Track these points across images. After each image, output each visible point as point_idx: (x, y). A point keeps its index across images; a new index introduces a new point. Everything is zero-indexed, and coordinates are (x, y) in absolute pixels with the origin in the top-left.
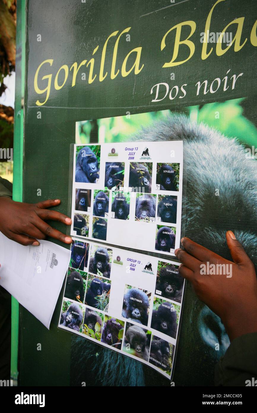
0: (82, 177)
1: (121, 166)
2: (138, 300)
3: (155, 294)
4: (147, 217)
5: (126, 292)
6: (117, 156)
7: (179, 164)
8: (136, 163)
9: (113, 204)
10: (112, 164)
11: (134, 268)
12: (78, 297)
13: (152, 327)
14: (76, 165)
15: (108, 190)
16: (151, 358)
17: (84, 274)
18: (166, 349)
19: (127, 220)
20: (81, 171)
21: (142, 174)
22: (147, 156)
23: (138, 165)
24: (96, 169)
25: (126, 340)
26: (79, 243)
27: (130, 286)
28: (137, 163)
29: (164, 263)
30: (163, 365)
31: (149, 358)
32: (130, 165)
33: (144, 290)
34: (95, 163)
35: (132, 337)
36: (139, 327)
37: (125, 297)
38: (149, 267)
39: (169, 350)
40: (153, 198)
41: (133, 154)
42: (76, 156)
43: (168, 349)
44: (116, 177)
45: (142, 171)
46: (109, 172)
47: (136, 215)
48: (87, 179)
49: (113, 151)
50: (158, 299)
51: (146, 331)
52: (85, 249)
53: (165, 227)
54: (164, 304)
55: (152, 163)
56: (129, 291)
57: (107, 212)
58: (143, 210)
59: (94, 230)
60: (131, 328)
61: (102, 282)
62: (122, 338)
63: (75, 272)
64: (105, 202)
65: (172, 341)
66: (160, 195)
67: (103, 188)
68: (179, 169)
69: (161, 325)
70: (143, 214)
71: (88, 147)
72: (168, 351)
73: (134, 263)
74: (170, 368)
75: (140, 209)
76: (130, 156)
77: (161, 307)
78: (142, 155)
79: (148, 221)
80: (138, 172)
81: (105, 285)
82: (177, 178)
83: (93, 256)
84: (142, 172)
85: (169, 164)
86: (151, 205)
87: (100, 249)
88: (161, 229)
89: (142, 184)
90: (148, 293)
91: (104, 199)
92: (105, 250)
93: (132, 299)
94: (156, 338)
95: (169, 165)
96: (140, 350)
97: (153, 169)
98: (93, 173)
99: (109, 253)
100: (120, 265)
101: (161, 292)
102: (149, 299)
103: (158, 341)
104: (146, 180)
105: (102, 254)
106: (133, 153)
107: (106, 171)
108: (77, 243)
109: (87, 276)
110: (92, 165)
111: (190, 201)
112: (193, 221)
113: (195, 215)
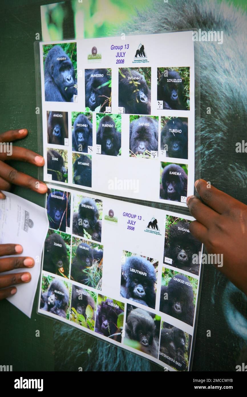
0: (55, 93)
1: (106, 73)
2: (141, 273)
3: (164, 263)
4: (147, 151)
5: (124, 261)
6: (100, 58)
7: (188, 68)
8: (127, 69)
9: (98, 134)
10: (93, 71)
11: (133, 226)
12: (61, 269)
13: (161, 310)
14: (45, 75)
15: (90, 111)
16: (162, 354)
17: (66, 237)
18: (180, 341)
19: (118, 155)
20: (52, 85)
21: (136, 85)
22: (143, 58)
23: (130, 72)
24: (72, 81)
25: (128, 328)
26: (57, 192)
27: (130, 253)
28: (129, 69)
29: (174, 218)
30: (177, 363)
31: (159, 353)
32: (119, 73)
33: (148, 258)
34: (71, 71)
35: (135, 324)
36: (143, 310)
37: (123, 269)
38: (154, 224)
39: (185, 342)
40: (154, 121)
41: (123, 55)
42: (44, 61)
43: (183, 340)
44: (100, 92)
45: (136, 80)
46: (90, 84)
47: (130, 149)
48: (61, 96)
49: (94, 51)
50: (168, 270)
51: (153, 316)
52: (65, 200)
53: (173, 165)
54: (176, 277)
55: (150, 68)
56: (128, 261)
57: (91, 145)
58: (140, 141)
59: (75, 172)
60: (133, 312)
61: (91, 247)
62: (122, 326)
63: (54, 234)
64: (87, 130)
65: (189, 330)
66: (164, 117)
67: (84, 110)
68: (189, 75)
69: (173, 307)
70: (140, 146)
71: (59, 47)
72: (184, 344)
73: (133, 219)
74: (187, 367)
75: (136, 139)
76: (118, 58)
77: (172, 281)
78: (136, 56)
79: (147, 156)
80: (131, 82)
81: (95, 251)
82: (187, 89)
83: (77, 211)
84: (137, 83)
85: (174, 69)
86: (152, 132)
87: (85, 200)
88: (167, 167)
89: (138, 101)
90: (154, 262)
91: (85, 126)
92: (93, 202)
93: (133, 270)
94: (167, 325)
95: (174, 71)
96: (147, 342)
97: (152, 77)
98: (69, 87)
99: (98, 206)
100: (113, 222)
101: (171, 260)
102: (155, 270)
103: (170, 330)
104: (142, 95)
105: (88, 207)
106: (122, 53)
107: (86, 82)
108: (54, 193)
109: (70, 240)
110: (66, 75)
111: (208, 125)
112: (213, 154)
113: (215, 146)
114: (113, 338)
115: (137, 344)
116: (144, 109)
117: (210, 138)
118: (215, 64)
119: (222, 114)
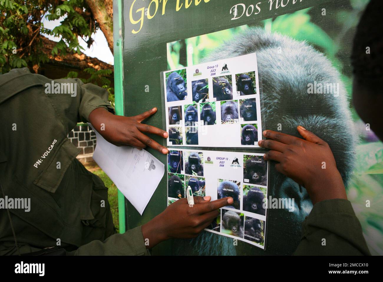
0: (173, 97)
1: (205, 82)
2: (230, 190)
3: (244, 182)
4: (232, 120)
5: (219, 185)
6: (201, 74)
7: (254, 72)
8: (217, 77)
9: (202, 114)
10: (197, 82)
11: (223, 164)
12: (180, 195)
13: (244, 209)
14: (167, 88)
15: (196, 103)
16: (246, 235)
17: (181, 176)
18: (258, 226)
19: (215, 124)
20: (171, 92)
21: (223, 85)
22: (226, 71)
23: (219, 79)
24: (184, 89)
25: (224, 223)
26: (174, 152)
27: (222, 180)
28: (218, 77)
29: (249, 156)
30: (256, 239)
31: (244, 235)
32: (213, 80)
33: (234, 181)
34: (183, 83)
35: (228, 220)
37: (218, 189)
38: (236, 160)
39: (261, 226)
40: (235, 103)
41: (214, 71)
42: (166, 81)
43: (259, 225)
44: (202, 92)
45: (223, 83)
46: (195, 89)
47: (222, 119)
48: (177, 98)
49: (197, 71)
50: (247, 186)
51: (239, 214)
53: (248, 125)
54: (252, 189)
55: (231, 75)
56: (221, 184)
57: (197, 121)
58: (227, 114)
59: (187, 138)
60: (227, 214)
61: (197, 180)
62: (220, 222)
63: (174, 176)
64: (194, 113)
65: (263, 218)
66: (241, 100)
67: (192, 103)
68: (255, 76)
69: (251, 207)
70: (228, 117)
71: (176, 72)
72: (260, 227)
73: (223, 160)
74: (263, 240)
75: (225, 113)
76: (212, 73)
77: (250, 192)
78: (222, 70)
79: (232, 122)
80: (220, 84)
81: (200, 182)
82: (254, 83)
83: (187, 161)
84: (224, 84)
85: (245, 74)
86: (234, 109)
87: (192, 154)
88: (244, 127)
89: (225, 93)
90: (238, 183)
91: (193, 111)
92: (197, 154)
93: (225, 189)
94: (248, 218)
95: (246, 74)
96: (236, 230)
97: (232, 80)
98: (182, 92)
99: (200, 156)
100: (210, 164)
101: (248, 180)
102: (239, 187)
103: (251, 220)
104: (227, 90)
105: (194, 157)
106: (214, 70)
107: (193, 88)
108: (172, 152)
109: (184, 178)
110: (180, 86)
111: (269, 96)
112: (272, 112)
113: (273, 107)
114: (214, 230)
115: (230, 232)
116: (229, 97)
117: (270, 103)
118: (271, 64)
119: (277, 89)
